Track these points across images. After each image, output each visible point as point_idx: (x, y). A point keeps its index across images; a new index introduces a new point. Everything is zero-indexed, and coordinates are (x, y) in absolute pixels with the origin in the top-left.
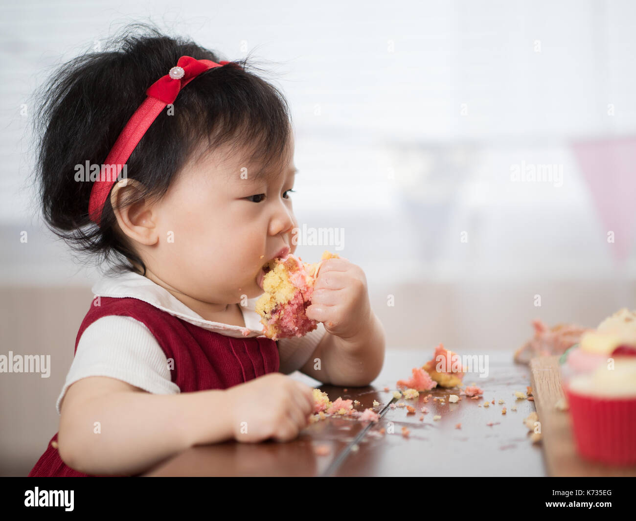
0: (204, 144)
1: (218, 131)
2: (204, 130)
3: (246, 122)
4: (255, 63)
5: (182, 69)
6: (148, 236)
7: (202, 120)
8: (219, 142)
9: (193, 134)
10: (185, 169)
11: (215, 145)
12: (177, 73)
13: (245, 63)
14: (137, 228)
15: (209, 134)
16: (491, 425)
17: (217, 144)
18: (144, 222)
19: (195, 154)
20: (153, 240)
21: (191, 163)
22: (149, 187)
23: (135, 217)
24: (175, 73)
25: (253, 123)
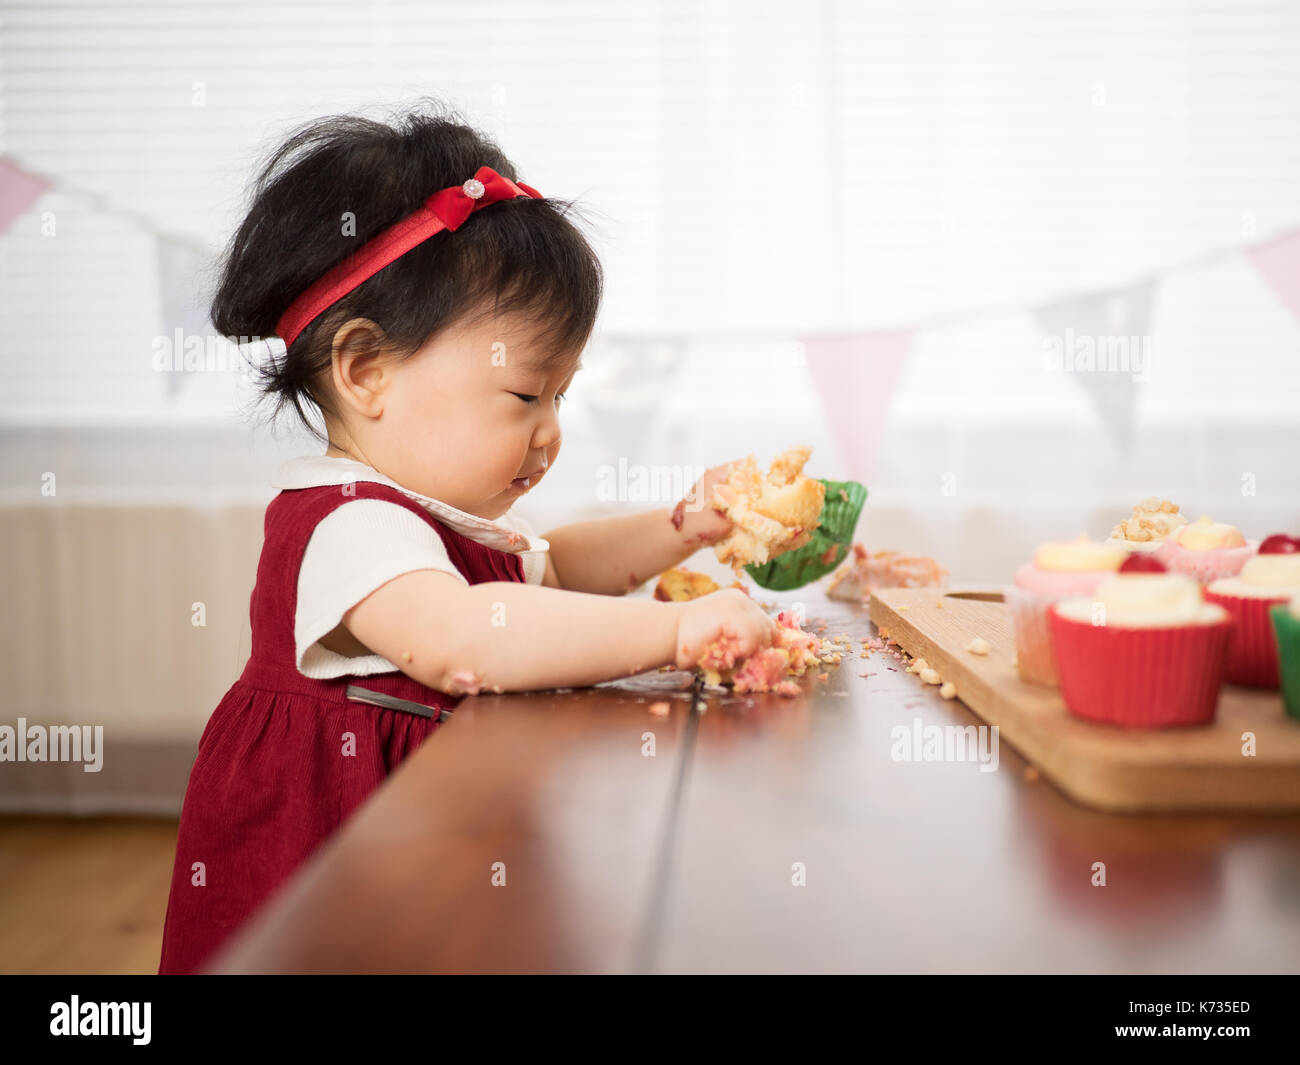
0: (488, 304)
1: (511, 292)
2: (492, 286)
3: (549, 293)
4: (584, 211)
5: (482, 186)
6: (370, 403)
7: (494, 269)
8: (510, 308)
9: (475, 287)
10: (450, 330)
11: (502, 310)
12: (474, 188)
13: (569, 206)
14: (357, 388)
15: (498, 294)
16: (866, 677)
17: (505, 308)
18: (367, 381)
19: (470, 315)
20: (375, 411)
21: (460, 324)
22: (389, 336)
23: (358, 371)
24: (472, 188)
25: (556, 298)
